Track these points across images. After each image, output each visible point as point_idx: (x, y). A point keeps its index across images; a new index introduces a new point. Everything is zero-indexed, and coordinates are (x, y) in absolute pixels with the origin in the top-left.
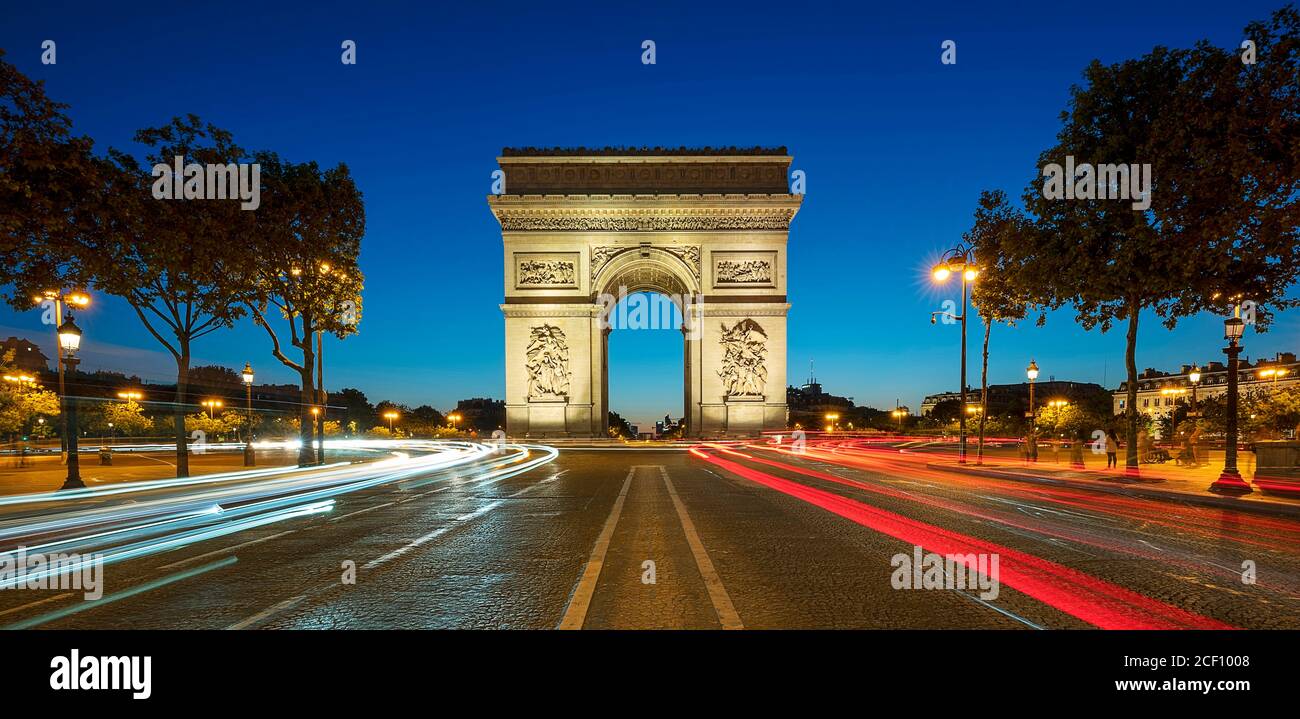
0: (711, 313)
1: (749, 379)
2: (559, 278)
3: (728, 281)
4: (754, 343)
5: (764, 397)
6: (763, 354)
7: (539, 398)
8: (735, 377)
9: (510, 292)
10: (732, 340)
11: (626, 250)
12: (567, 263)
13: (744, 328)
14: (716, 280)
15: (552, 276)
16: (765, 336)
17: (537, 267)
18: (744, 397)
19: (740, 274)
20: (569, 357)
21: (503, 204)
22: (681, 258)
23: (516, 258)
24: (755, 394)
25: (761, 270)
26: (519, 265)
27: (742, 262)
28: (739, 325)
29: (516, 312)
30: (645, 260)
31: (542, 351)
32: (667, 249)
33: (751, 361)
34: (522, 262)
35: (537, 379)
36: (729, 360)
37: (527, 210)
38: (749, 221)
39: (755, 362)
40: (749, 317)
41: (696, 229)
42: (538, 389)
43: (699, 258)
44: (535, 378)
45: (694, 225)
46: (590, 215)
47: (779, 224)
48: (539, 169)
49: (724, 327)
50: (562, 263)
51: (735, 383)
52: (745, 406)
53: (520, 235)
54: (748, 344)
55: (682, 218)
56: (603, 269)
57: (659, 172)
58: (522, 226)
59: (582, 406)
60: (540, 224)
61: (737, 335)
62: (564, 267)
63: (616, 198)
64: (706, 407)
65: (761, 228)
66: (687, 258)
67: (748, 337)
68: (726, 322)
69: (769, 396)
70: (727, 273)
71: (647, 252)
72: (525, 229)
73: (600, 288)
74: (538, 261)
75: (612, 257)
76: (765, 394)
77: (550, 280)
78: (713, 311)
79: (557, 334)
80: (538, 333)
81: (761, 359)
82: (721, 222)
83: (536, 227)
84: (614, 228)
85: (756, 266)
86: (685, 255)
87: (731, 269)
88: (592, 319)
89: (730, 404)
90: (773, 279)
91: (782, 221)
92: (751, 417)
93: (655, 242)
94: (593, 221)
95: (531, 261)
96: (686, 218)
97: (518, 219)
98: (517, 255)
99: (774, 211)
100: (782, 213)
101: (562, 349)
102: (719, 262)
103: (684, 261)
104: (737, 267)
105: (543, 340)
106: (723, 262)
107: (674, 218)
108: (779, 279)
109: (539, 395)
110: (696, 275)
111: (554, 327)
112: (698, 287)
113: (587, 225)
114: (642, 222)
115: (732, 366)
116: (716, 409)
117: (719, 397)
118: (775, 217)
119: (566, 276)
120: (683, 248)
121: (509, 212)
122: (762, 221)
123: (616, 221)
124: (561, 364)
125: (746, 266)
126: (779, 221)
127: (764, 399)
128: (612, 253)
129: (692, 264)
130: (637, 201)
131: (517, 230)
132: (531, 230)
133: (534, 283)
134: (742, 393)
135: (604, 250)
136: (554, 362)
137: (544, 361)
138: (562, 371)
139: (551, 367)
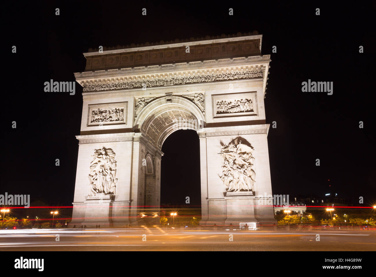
1: (242, 179)
2: (114, 117)
3: (224, 113)
4: (244, 153)
5: (254, 192)
6: (251, 161)
7: (93, 197)
8: (231, 178)
9: (84, 128)
10: (228, 152)
11: (157, 98)
12: (120, 108)
13: (236, 142)
14: (215, 112)
16: (252, 148)
17: (102, 112)
18: (238, 193)
19: (232, 108)
20: (116, 168)
21: (83, 77)
22: (192, 100)
23: (89, 108)
24: (247, 190)
25: (246, 104)
26: (91, 111)
27: (233, 101)
28: (233, 142)
29: (87, 140)
30: (169, 103)
31: (100, 164)
32: (183, 96)
33: (242, 166)
34: (93, 110)
35: (94, 184)
36: (226, 166)
37: (97, 79)
38: (235, 75)
39: (245, 167)
40: (240, 136)
41: (201, 82)
42: (94, 191)
43: (204, 100)
44: (93, 183)
45: (200, 80)
46: (135, 79)
47: (256, 75)
48: (108, 57)
49: (222, 144)
50: (117, 109)
51: (232, 182)
52: (240, 199)
53: (93, 95)
54: (239, 154)
55: (192, 77)
56: (142, 111)
57: (178, 52)
58: (94, 89)
59: (123, 202)
60: (105, 87)
61: (231, 148)
62: (118, 111)
63: (150, 68)
64: (212, 201)
65: (245, 79)
66: (196, 100)
67: (239, 149)
68: (223, 140)
69: (258, 192)
70: (223, 108)
71: (170, 98)
72: (96, 91)
73: (140, 122)
74: (103, 109)
75: (147, 103)
76: (254, 190)
77: (108, 120)
78: (214, 133)
79: (110, 153)
80: (98, 153)
81: (250, 164)
82: (218, 77)
83: (103, 89)
84: (149, 86)
85: (243, 102)
86: (195, 99)
87: (226, 105)
88: (133, 143)
89: (227, 199)
90: (255, 110)
91: (258, 73)
92: (244, 208)
93: (175, 92)
94: (137, 83)
95: (99, 109)
96: (195, 76)
97: (92, 85)
98: (90, 106)
99: (252, 67)
100: (257, 68)
101: (112, 163)
102: (217, 101)
103: (194, 103)
104: (230, 104)
105: (100, 158)
106: (220, 101)
107: (187, 77)
108: (259, 110)
109: (93, 195)
110: (202, 111)
111: (108, 149)
112: (204, 118)
113: (133, 86)
114: (167, 81)
115: (229, 170)
116: (219, 202)
117: (221, 193)
118: (253, 71)
119: (119, 116)
120: (193, 95)
121: (87, 82)
122: (244, 74)
123: (151, 82)
124: (111, 173)
125: (236, 103)
126: (256, 73)
127: (254, 194)
128: (148, 101)
129: (200, 104)
130: (162, 68)
131: (91, 91)
132: (100, 91)
133: (99, 122)
134: (237, 190)
135: (143, 100)
136: (106, 172)
137: (100, 172)
138: (111, 178)
139: (104, 175)
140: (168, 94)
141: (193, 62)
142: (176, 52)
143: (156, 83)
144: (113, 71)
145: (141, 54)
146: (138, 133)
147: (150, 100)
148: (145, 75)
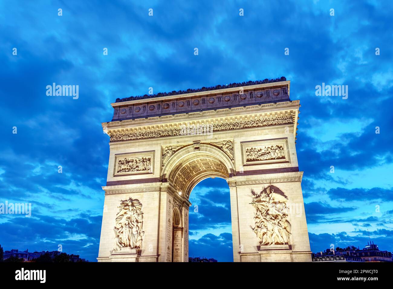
0: (243, 183)
2: (141, 167)
3: (254, 160)
7: (119, 251)
9: (110, 178)
10: (260, 201)
11: (185, 146)
12: (147, 158)
13: (268, 191)
14: (245, 160)
16: (286, 197)
17: (129, 162)
18: (273, 246)
19: (262, 155)
20: (143, 220)
21: (110, 127)
22: (220, 148)
23: (116, 158)
25: (277, 151)
26: (117, 161)
27: (263, 148)
28: (265, 190)
29: (113, 191)
30: (197, 152)
31: (125, 216)
32: (211, 144)
33: (276, 217)
34: (120, 160)
35: (120, 237)
36: (259, 217)
37: (124, 129)
38: (264, 121)
39: (280, 217)
40: (272, 184)
41: (229, 130)
42: (120, 245)
43: (233, 148)
44: (118, 236)
45: (228, 127)
46: (162, 128)
47: (286, 121)
48: (135, 107)
49: (253, 193)
50: (144, 158)
51: (266, 235)
52: (275, 254)
53: (120, 144)
55: (220, 124)
56: (169, 160)
57: (205, 100)
58: (121, 139)
59: (150, 257)
60: (132, 137)
61: (263, 197)
62: (145, 160)
63: (177, 116)
64: (245, 255)
65: (274, 125)
67: (272, 198)
68: (254, 189)
69: (295, 245)
70: (253, 155)
71: (198, 146)
72: (123, 140)
73: (167, 172)
74: (129, 159)
75: (175, 152)
76: (291, 243)
77: (135, 169)
78: (245, 182)
79: (136, 204)
80: (124, 204)
82: (246, 124)
83: (129, 138)
84: (176, 134)
85: (274, 149)
86: (223, 147)
87: (256, 153)
88: (160, 193)
89: (262, 253)
90: (286, 157)
91: (288, 119)
93: (203, 140)
94: (164, 131)
95: (125, 158)
96: (222, 124)
97: (119, 135)
98: (117, 156)
99: (281, 113)
100: (287, 114)
101: (138, 214)
102: (246, 148)
103: (222, 151)
104: (260, 151)
105: (126, 209)
106: (249, 148)
107: (215, 125)
108: (291, 156)
109: (119, 249)
110: (231, 158)
111: (135, 200)
112: (233, 166)
113: (160, 134)
115: (262, 222)
116: (252, 256)
117: (254, 247)
118: (283, 117)
119: (145, 166)
120: (222, 142)
121: (114, 131)
122: (274, 120)
123: (178, 130)
124: (137, 225)
125: (266, 150)
126: (286, 119)
127: (290, 247)
128: (175, 149)
129: (228, 152)
130: (190, 116)
131: (118, 141)
132: (127, 140)
133: (126, 172)
134: (272, 243)
135: (170, 148)
136: (133, 224)
137: (126, 224)
138: (137, 231)
139: (130, 228)
140: (196, 142)
141: (221, 110)
142: (203, 100)
145: (168, 103)
146: (165, 183)
147: (177, 149)
148: (173, 124)
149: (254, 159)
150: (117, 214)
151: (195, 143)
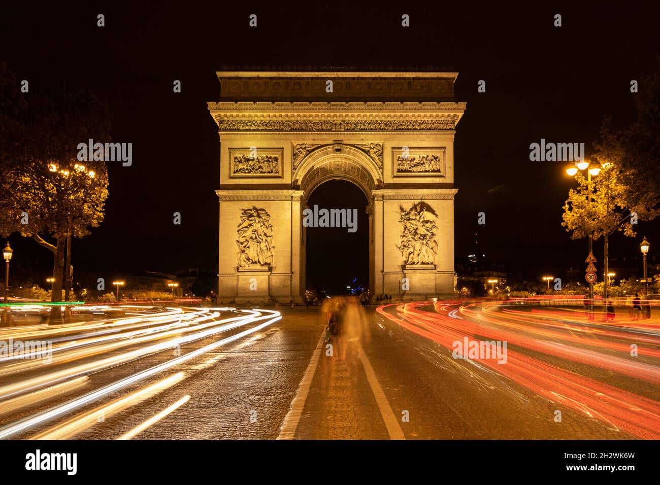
1: (424, 251)
2: (266, 168)
4: (427, 222)
5: (435, 266)
6: (434, 230)
7: (247, 268)
8: (411, 250)
9: (225, 180)
10: (409, 219)
11: (322, 146)
12: (273, 156)
13: (418, 209)
14: (396, 171)
15: (260, 167)
16: (436, 216)
17: (248, 160)
18: (419, 266)
19: (416, 165)
20: (273, 234)
21: (220, 109)
22: (367, 152)
23: (230, 153)
24: (428, 264)
25: (433, 162)
26: (232, 158)
27: (417, 157)
28: (415, 207)
29: (230, 197)
30: (338, 154)
31: (251, 229)
32: (356, 146)
33: (424, 236)
34: (235, 156)
35: (246, 252)
36: (407, 235)
37: (241, 114)
38: (422, 123)
39: (428, 237)
40: (423, 201)
41: (380, 130)
42: (247, 261)
43: (382, 153)
44: (244, 251)
45: (378, 126)
46: (293, 118)
47: (446, 126)
48: (252, 81)
49: (402, 209)
50: (269, 156)
51: (412, 255)
52: (420, 273)
53: (234, 134)
54: (422, 222)
55: (369, 121)
56: (302, 162)
57: (350, 85)
58: (236, 127)
59: (282, 274)
60: (251, 126)
61: (413, 215)
62: (270, 160)
63: (314, 105)
64: (388, 274)
65: (433, 130)
66: (372, 153)
67: (422, 217)
68: (403, 205)
69: (439, 265)
70: (405, 165)
71: (339, 148)
72: (239, 130)
73: (300, 177)
74: (249, 156)
75: (310, 152)
76: (436, 263)
77: (258, 171)
78: (393, 196)
79: (263, 215)
80: (248, 214)
81: (433, 235)
82: (400, 124)
83: (248, 128)
84: (312, 129)
85: (429, 160)
86: (370, 151)
87: (408, 162)
88: (292, 203)
89: (407, 272)
90: (442, 170)
91: (449, 123)
92: (424, 283)
93: (346, 140)
94: (295, 123)
95: (243, 155)
96: (371, 121)
97: (233, 121)
98: (232, 151)
100: (449, 118)
101: (267, 227)
102: (398, 156)
103: (369, 156)
104: (413, 161)
105: (252, 220)
106: (401, 156)
107: (362, 121)
108: (447, 170)
109: (247, 266)
110: (379, 166)
111: (261, 210)
112: (381, 177)
113: (290, 126)
114: (336, 124)
115: (409, 241)
116: (395, 276)
117: (398, 266)
118: (444, 121)
119: (271, 167)
120: (369, 145)
121: (226, 116)
122: (433, 124)
123: (314, 123)
124: (266, 240)
125: (420, 159)
126: (447, 124)
128: (310, 148)
129: (376, 158)
130: (331, 107)
131: (232, 130)
132: (244, 130)
133: (245, 173)
134: (418, 263)
135: (304, 146)
136: (260, 238)
137: (251, 238)
138: (267, 246)
139: (258, 242)
141: (372, 103)
143: (321, 125)
144: (263, 104)
145: (299, 82)
146: (299, 191)
147: (312, 148)
148: (308, 114)
149: (405, 170)
150: (238, 226)
151: (336, 143)
